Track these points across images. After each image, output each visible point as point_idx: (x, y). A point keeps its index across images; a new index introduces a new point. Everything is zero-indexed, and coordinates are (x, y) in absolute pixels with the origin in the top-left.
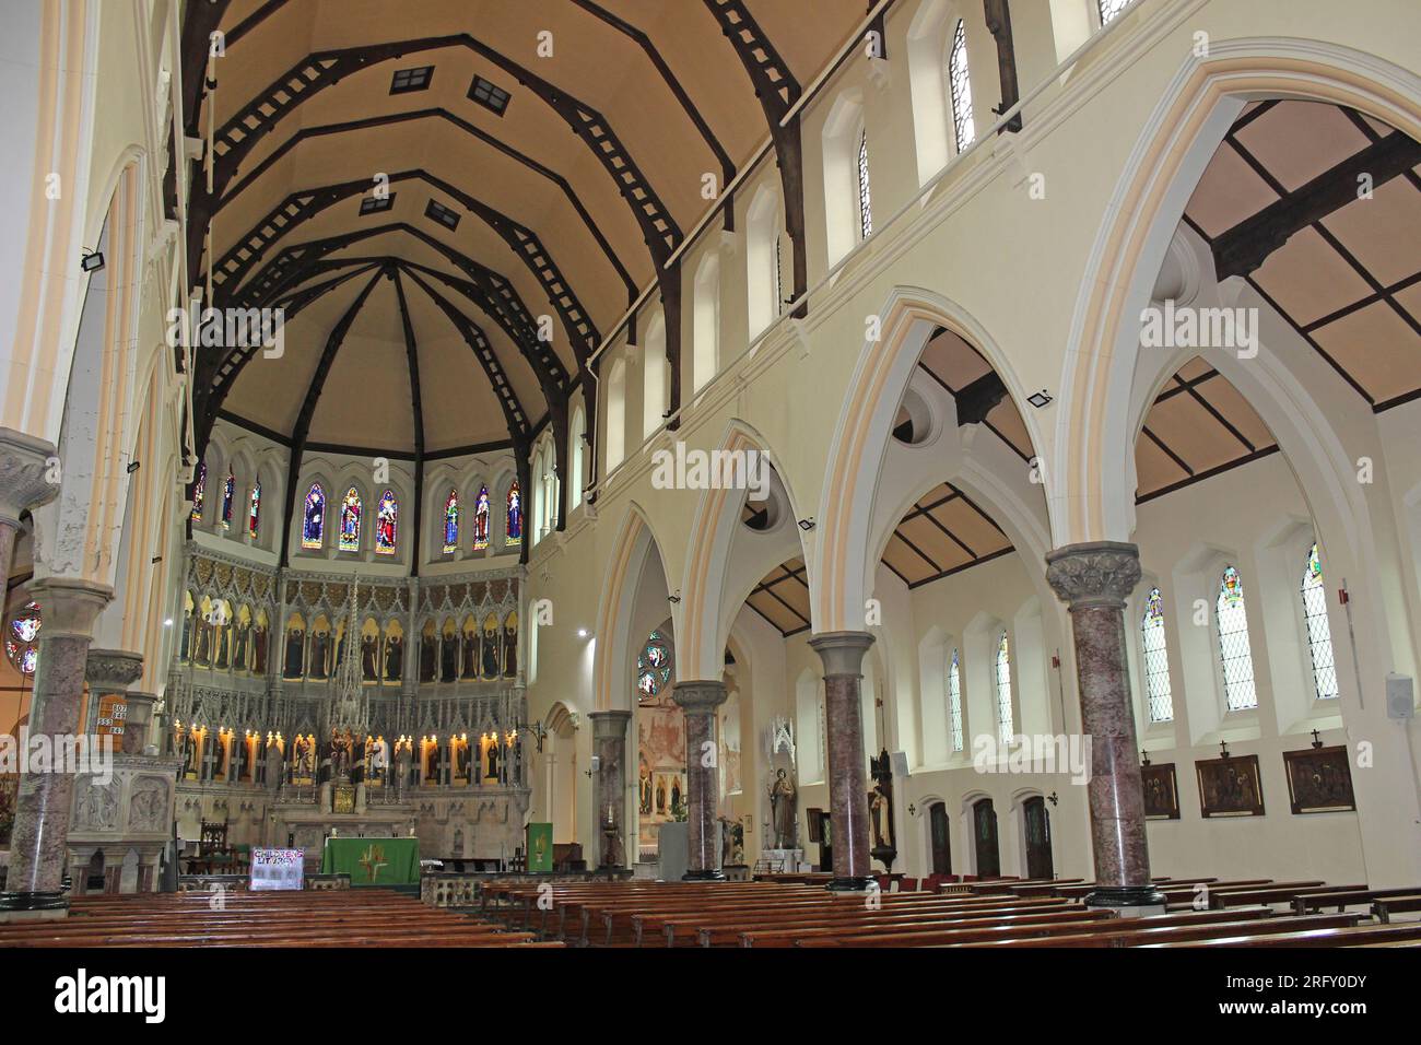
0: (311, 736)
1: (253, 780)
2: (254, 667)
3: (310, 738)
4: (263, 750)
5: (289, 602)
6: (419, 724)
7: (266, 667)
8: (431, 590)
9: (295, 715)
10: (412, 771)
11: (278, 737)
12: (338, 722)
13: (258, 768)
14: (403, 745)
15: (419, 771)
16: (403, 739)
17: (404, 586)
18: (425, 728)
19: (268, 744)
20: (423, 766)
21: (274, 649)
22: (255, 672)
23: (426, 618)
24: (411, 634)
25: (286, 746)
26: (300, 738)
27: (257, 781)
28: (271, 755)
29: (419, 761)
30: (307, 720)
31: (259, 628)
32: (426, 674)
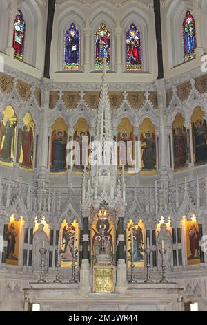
0: (75, 221)
1: (21, 261)
2: (21, 160)
3: (74, 224)
4: (30, 235)
5: (51, 106)
6: (177, 206)
7: (33, 162)
8: (177, 87)
9: (59, 202)
10: (174, 251)
11: (43, 222)
12: (93, 196)
13: (25, 252)
14: (163, 226)
15: (180, 251)
16: (162, 221)
17: (153, 90)
18: (183, 207)
19: (36, 229)
20: (184, 246)
21: (39, 148)
22: (22, 165)
23: (175, 113)
24: (162, 126)
25: (52, 232)
26: (65, 224)
27: (25, 263)
28: (37, 239)
29: (180, 241)
30: (70, 206)
31: (25, 127)
32: (180, 160)
